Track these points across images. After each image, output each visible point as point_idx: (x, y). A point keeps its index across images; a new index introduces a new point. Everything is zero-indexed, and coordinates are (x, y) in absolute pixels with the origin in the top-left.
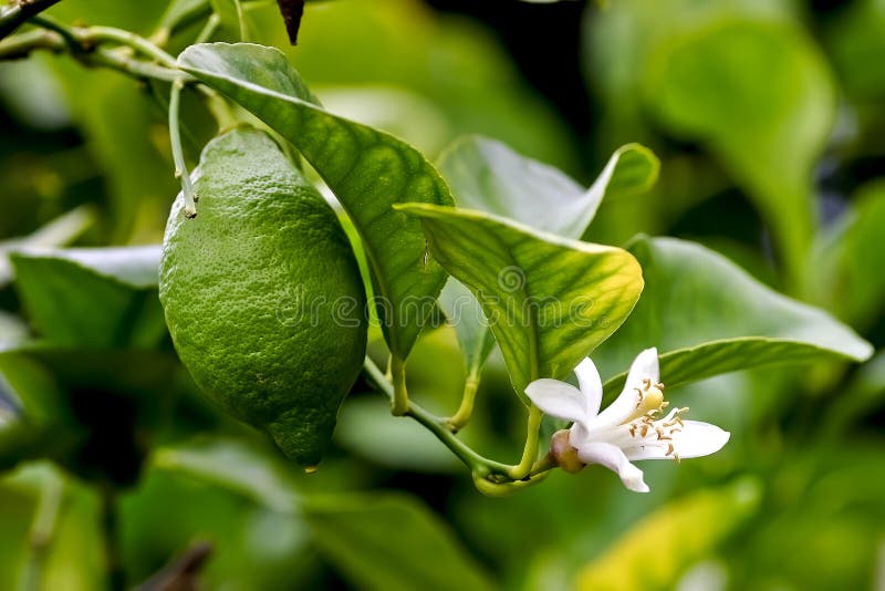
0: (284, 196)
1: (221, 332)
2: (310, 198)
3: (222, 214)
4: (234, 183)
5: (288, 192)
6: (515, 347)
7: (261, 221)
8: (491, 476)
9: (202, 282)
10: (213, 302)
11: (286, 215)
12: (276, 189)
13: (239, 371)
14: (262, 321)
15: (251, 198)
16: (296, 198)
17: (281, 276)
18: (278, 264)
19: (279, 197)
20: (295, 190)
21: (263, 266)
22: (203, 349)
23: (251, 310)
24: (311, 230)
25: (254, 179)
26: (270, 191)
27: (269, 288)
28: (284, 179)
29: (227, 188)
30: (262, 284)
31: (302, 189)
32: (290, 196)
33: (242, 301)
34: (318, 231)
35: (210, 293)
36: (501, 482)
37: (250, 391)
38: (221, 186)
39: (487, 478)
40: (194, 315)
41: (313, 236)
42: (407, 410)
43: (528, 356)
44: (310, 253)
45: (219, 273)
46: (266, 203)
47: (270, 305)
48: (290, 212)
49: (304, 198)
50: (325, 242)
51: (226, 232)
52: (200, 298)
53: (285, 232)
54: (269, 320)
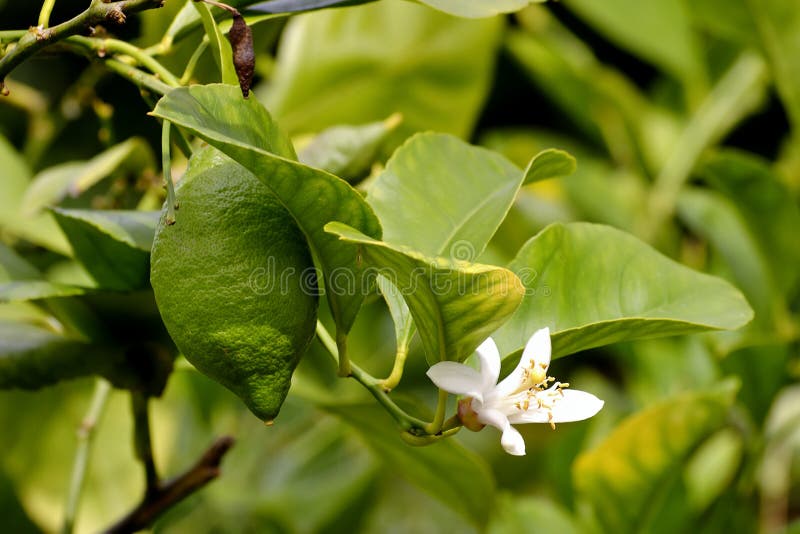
0: (250, 204)
1: (195, 314)
2: (271, 205)
3: (199, 218)
4: (209, 192)
5: (253, 200)
6: (429, 331)
7: (229, 226)
8: (412, 430)
9: (181, 273)
10: (190, 291)
11: (250, 220)
12: (243, 198)
13: (210, 346)
14: (228, 307)
15: (222, 206)
16: (260, 205)
17: (244, 271)
18: (242, 261)
19: (245, 205)
20: (259, 198)
21: (230, 263)
22: (181, 327)
23: (219, 298)
24: (270, 232)
25: (225, 189)
26: (237, 200)
27: (233, 281)
28: (251, 188)
29: (203, 196)
30: (228, 278)
31: (266, 197)
32: (254, 204)
33: (212, 291)
34: (276, 233)
35: (187, 283)
36: (421, 435)
37: (219, 361)
38: (199, 195)
39: (409, 432)
40: (175, 300)
41: (271, 237)
42: (350, 372)
43: (438, 340)
44: (269, 251)
45: (195, 267)
46: (234, 211)
47: (234, 294)
48: (253, 218)
49: (266, 205)
50: (281, 242)
51: (201, 234)
52: (179, 286)
53: (249, 234)
54: (233, 307)
